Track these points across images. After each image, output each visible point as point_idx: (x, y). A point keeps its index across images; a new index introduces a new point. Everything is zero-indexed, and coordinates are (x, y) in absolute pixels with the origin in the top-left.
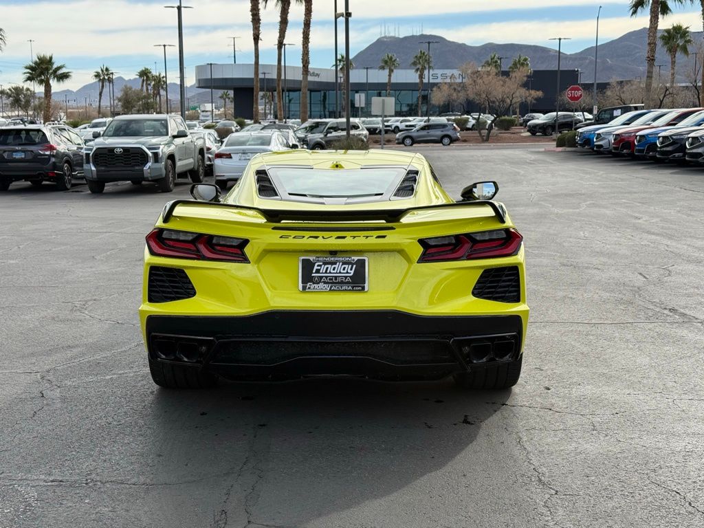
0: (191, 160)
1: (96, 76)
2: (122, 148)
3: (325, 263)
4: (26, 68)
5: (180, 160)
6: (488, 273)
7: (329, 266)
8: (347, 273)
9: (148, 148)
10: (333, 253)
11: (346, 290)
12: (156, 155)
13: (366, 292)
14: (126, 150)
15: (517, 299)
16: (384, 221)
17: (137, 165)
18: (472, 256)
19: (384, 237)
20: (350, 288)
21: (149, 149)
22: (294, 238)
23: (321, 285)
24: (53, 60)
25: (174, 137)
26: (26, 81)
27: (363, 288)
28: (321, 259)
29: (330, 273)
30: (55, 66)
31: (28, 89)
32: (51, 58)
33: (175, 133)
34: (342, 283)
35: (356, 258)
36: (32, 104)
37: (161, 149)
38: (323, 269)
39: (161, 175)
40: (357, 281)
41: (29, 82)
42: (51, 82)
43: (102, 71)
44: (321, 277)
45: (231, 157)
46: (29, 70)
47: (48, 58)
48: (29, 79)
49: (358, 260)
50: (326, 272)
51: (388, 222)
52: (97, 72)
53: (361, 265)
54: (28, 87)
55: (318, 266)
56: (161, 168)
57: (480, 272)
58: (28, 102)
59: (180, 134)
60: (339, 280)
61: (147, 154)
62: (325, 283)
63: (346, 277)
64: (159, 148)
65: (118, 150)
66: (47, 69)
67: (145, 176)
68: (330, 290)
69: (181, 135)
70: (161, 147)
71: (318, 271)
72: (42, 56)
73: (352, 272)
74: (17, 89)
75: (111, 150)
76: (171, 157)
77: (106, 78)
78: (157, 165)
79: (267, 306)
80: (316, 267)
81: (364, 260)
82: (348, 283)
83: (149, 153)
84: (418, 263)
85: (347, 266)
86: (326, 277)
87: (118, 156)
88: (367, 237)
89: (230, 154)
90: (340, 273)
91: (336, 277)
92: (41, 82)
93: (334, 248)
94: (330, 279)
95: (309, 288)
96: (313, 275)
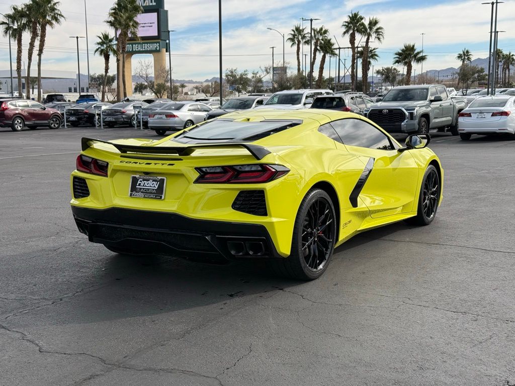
0: (449, 118)
1: (459, 57)
2: (387, 109)
3: (144, 180)
4: (396, 54)
5: (435, 118)
6: (243, 194)
7: (146, 182)
8: (154, 187)
9: (405, 109)
10: (147, 173)
11: (152, 198)
12: (411, 114)
13: (163, 200)
14: (391, 111)
15: (265, 213)
16: (178, 155)
17: (397, 122)
18: (232, 181)
19: (172, 165)
20: (154, 197)
21: (407, 110)
22: (126, 162)
23: (140, 193)
24: (415, 47)
25: (431, 101)
26: (395, 63)
27: (161, 197)
28: (141, 177)
29: (146, 186)
30: (416, 52)
31: (395, 69)
32: (414, 46)
33: (433, 98)
34: (151, 193)
35: (160, 178)
36: (397, 79)
37: (416, 110)
38: (143, 183)
39: (414, 129)
40: (159, 193)
41: (397, 64)
42: (412, 63)
43: (464, 53)
44: (141, 189)
45: (471, 116)
46: (398, 56)
47: (412, 46)
48: (397, 62)
49: (161, 179)
50: (144, 186)
51: (180, 155)
52: (459, 54)
53: (162, 181)
54: (396, 68)
55: (141, 181)
56: (414, 124)
57: (237, 193)
58: (394, 78)
59: (436, 99)
60: (150, 191)
61: (405, 114)
62: (142, 192)
63: (153, 189)
64: (414, 109)
65: (385, 111)
66: (410, 54)
67: (402, 129)
68: (144, 197)
69: (438, 99)
70: (416, 108)
71: (140, 185)
72: (407, 45)
73: (157, 186)
74: (388, 69)
75: (380, 111)
76: (426, 116)
77: (466, 58)
78: (412, 122)
79: (112, 204)
80: (139, 182)
81: (164, 179)
82: (154, 193)
83: (407, 113)
84: (194, 183)
85: (154, 182)
86: (144, 189)
87: (385, 115)
88: (163, 164)
89: (470, 113)
90: (151, 186)
91: (148, 189)
92: (405, 64)
93: (146, 171)
94: (145, 190)
95: (134, 195)
96: (137, 187)
